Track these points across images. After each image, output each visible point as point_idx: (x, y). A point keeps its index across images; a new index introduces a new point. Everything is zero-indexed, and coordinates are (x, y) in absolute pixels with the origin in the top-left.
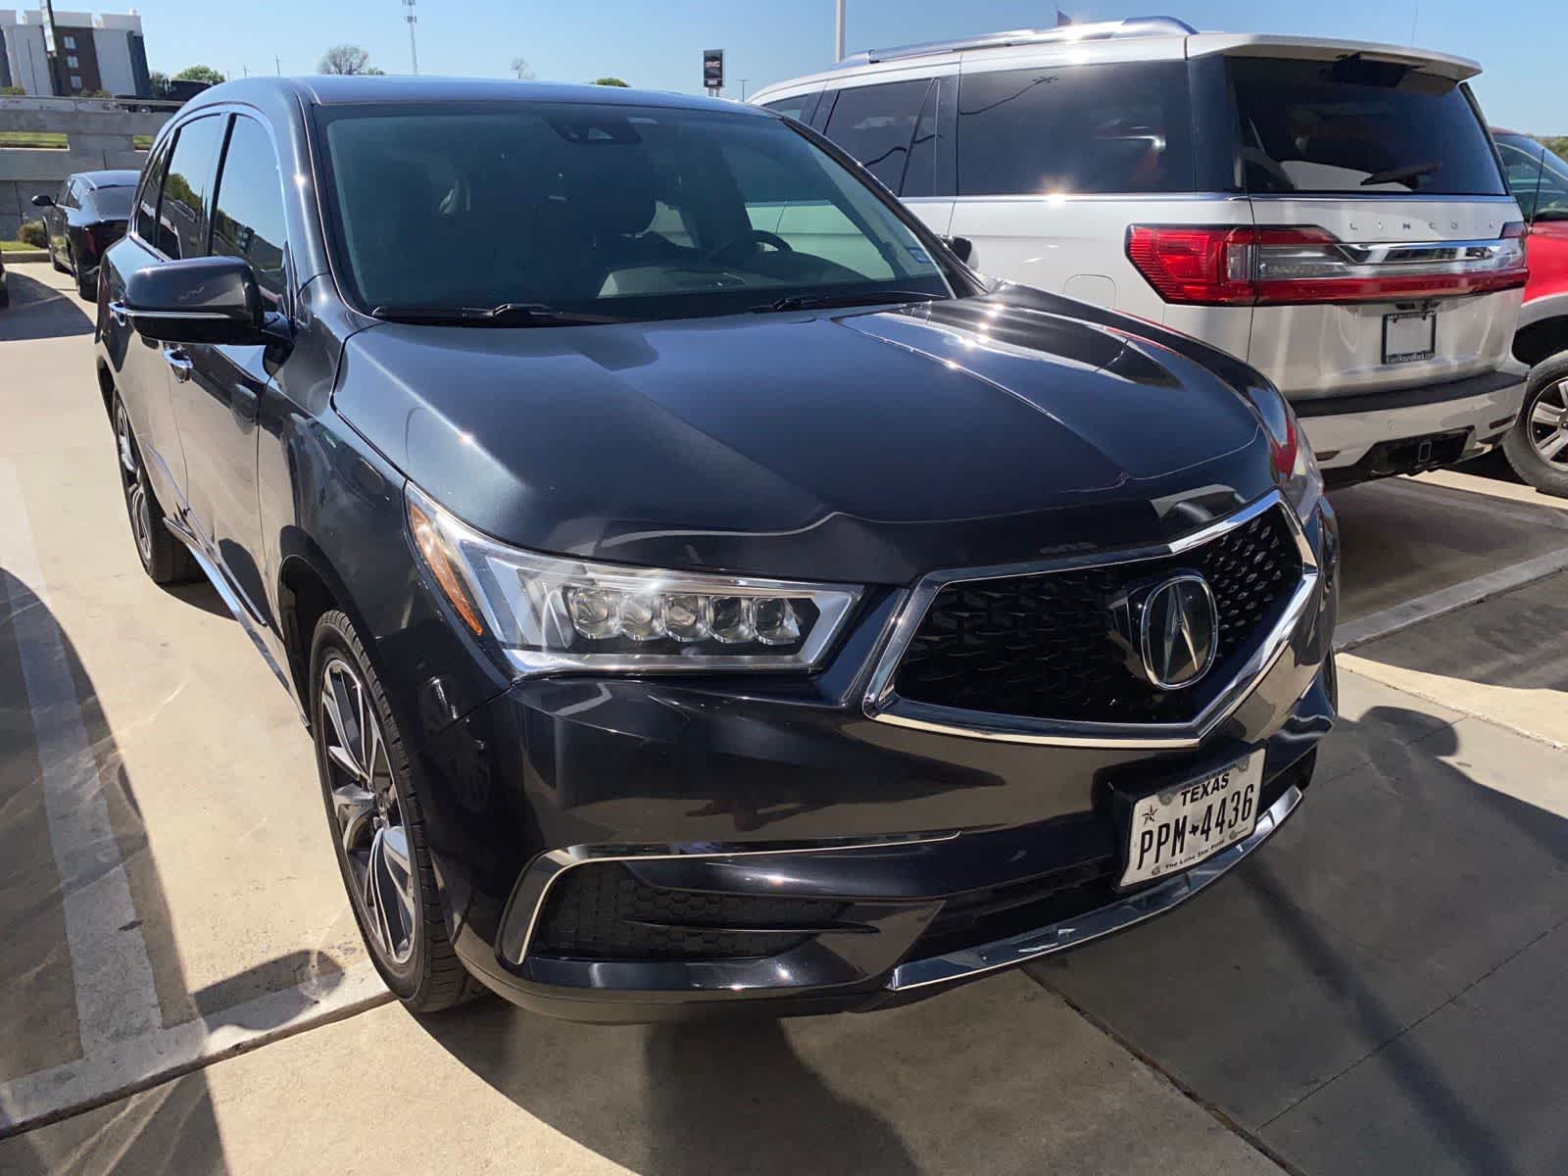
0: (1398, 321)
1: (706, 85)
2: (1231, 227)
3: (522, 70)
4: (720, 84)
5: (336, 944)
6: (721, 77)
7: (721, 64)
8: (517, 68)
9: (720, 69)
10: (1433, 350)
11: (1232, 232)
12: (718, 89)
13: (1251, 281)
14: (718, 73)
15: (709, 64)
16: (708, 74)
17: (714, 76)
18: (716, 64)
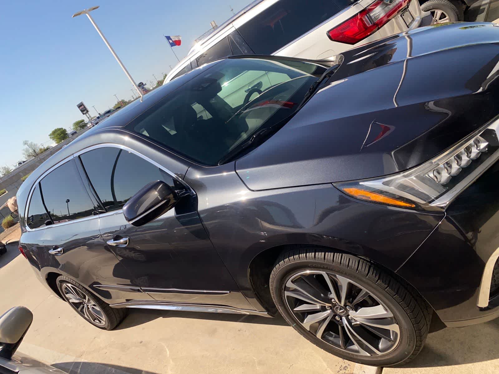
0: (404, 15)
1: (83, 114)
2: (357, 14)
3: (27, 143)
4: (87, 111)
5: (338, 369)
6: (86, 109)
7: (84, 106)
8: (26, 144)
9: (85, 107)
10: (413, 18)
11: (359, 15)
12: (88, 113)
13: (374, 24)
14: (85, 109)
15: (80, 108)
16: (82, 111)
17: (84, 111)
18: (82, 107)
